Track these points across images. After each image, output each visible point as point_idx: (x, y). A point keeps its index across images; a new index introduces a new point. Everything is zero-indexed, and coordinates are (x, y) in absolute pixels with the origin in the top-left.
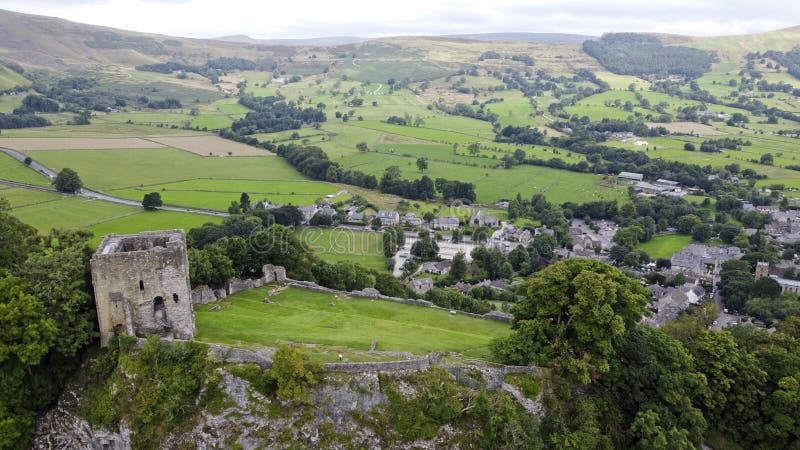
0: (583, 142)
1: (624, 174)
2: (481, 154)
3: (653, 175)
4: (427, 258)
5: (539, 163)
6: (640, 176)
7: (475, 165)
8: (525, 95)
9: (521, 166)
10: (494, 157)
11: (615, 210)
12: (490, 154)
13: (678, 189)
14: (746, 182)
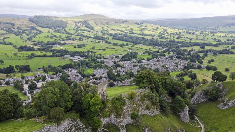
0: (48, 49)
1: (65, 56)
2: (18, 56)
3: (73, 55)
4: (34, 89)
5: (40, 56)
6: (70, 56)
7: (19, 60)
8: (16, 35)
9: (35, 58)
10: (23, 56)
11: (72, 65)
12: (22, 55)
13: (81, 58)
14: (93, 54)
